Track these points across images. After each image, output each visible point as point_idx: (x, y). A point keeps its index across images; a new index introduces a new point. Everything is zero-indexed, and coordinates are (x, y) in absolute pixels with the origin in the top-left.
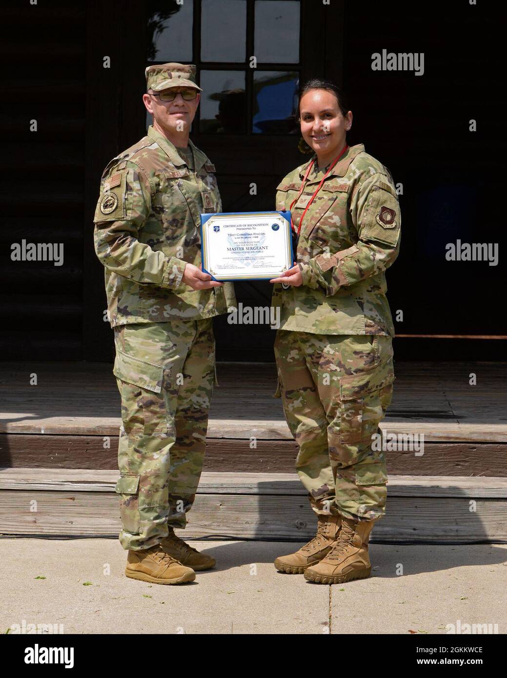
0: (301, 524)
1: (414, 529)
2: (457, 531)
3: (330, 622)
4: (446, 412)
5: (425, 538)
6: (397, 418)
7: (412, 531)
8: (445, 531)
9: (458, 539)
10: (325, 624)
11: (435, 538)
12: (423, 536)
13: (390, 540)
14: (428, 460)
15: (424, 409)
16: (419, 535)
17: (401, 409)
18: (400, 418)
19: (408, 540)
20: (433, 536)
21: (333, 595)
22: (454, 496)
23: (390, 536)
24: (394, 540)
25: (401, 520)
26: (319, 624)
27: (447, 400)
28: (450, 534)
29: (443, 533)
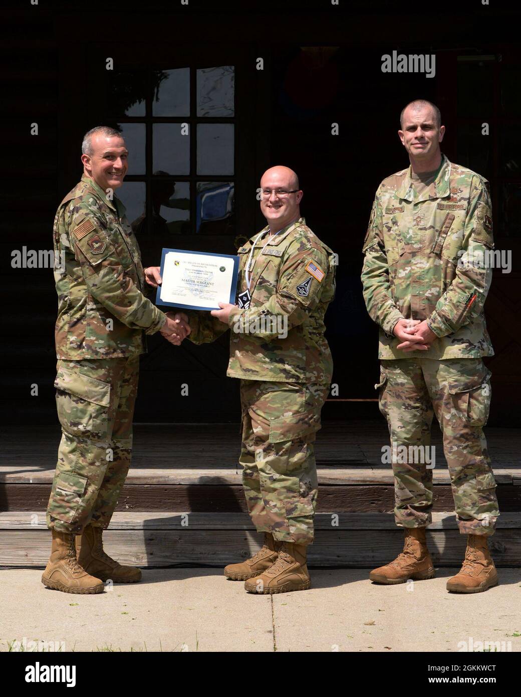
0: (245, 553)
1: (338, 556)
2: (373, 557)
3: (274, 630)
4: (361, 461)
5: (347, 563)
6: (322, 466)
7: (337, 558)
8: (364, 557)
9: (374, 564)
10: (270, 632)
11: (356, 563)
12: (345, 561)
13: (319, 565)
14: (348, 500)
15: (343, 458)
16: (343, 561)
17: (324, 459)
18: (324, 466)
19: (333, 565)
20: (353, 562)
21: (275, 609)
22: (370, 528)
23: (319, 563)
24: (322, 565)
25: (327, 549)
26: (265, 632)
27: (361, 451)
28: (367, 560)
29: (360, 559)
